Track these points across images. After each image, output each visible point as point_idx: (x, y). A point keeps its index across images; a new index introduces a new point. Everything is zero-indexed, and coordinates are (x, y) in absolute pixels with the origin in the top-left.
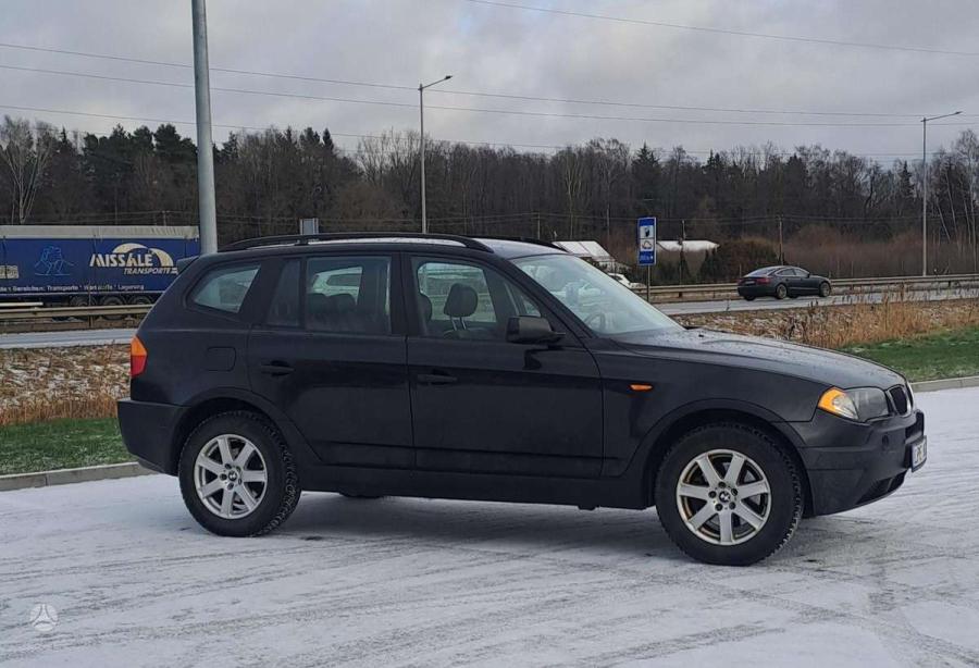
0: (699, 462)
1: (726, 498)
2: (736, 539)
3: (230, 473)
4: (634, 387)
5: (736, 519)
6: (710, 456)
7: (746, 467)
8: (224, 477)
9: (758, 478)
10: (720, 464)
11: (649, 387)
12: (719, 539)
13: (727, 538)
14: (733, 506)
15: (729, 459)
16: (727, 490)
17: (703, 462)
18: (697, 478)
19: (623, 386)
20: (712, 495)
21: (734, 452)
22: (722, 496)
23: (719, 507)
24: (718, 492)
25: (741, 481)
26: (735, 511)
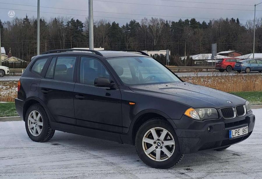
0: (151, 130)
1: (159, 145)
2: (161, 159)
3: (36, 122)
4: (130, 103)
5: (162, 153)
6: (155, 129)
7: (167, 135)
8: (34, 123)
9: (171, 139)
10: (159, 133)
11: (134, 104)
12: (155, 159)
13: (158, 159)
14: (161, 148)
15: (162, 131)
16: (160, 142)
17: (153, 131)
18: (150, 136)
19: (127, 102)
20: (155, 143)
21: (164, 129)
22: (158, 144)
23: (157, 147)
24: (157, 142)
25: (166, 139)
26: (162, 150)
